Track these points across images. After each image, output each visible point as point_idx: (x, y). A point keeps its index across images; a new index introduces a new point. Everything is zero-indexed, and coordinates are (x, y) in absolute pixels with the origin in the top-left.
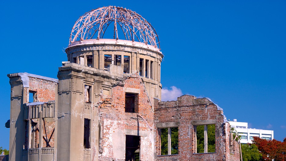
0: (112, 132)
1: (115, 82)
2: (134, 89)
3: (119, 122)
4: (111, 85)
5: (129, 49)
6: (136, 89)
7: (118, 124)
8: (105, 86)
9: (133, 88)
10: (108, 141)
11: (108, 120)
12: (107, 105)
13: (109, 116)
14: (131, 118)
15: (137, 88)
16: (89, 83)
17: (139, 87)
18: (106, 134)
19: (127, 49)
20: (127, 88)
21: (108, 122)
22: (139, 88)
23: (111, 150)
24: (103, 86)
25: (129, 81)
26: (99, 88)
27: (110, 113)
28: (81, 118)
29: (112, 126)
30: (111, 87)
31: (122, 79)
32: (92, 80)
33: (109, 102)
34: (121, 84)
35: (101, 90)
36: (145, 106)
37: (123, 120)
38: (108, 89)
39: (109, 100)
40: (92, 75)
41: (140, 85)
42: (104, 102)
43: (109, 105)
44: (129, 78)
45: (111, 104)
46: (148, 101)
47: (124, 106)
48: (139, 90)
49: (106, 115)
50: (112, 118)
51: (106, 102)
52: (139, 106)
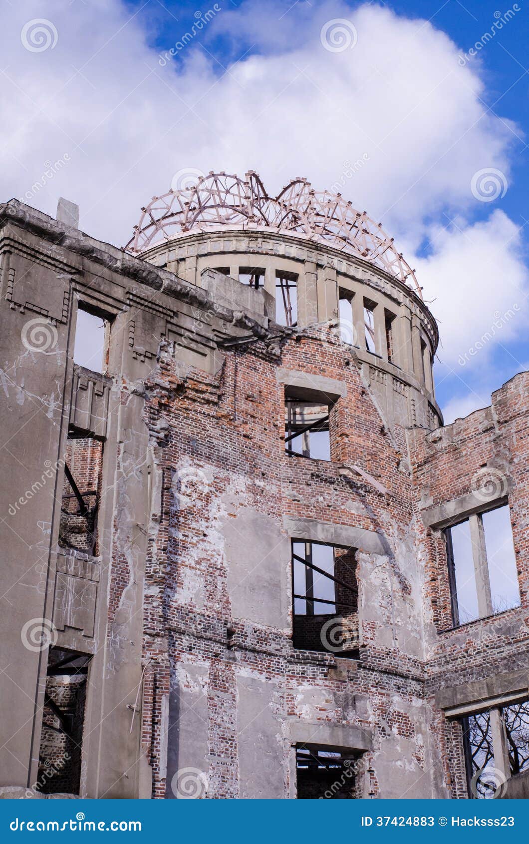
0: (223, 513)
1: (231, 330)
2: (319, 378)
3: (260, 483)
4: (211, 335)
5: (292, 250)
6: (326, 380)
8: (182, 332)
9: (315, 373)
10: (201, 545)
11: (201, 463)
12: (199, 407)
13: (205, 450)
14: (312, 475)
15: (332, 376)
16: (102, 297)
17: (340, 375)
18: (190, 517)
20: (293, 373)
22: (341, 377)
23: (220, 587)
24: (174, 328)
25: (299, 349)
26: (153, 329)
27: (213, 440)
28: (50, 415)
29: (220, 490)
30: (212, 344)
31: (267, 333)
32: (119, 293)
33: (206, 396)
34: (264, 352)
35: (166, 343)
36: (370, 445)
37: (279, 483)
38: (201, 348)
39: (204, 388)
40: (116, 271)
41: (346, 372)
42: (180, 389)
43: (206, 408)
44: (300, 339)
45: (215, 406)
46: (383, 430)
47: (282, 433)
48: (344, 385)
49: (189, 440)
50: (223, 462)
51: (191, 394)
52: (345, 439)
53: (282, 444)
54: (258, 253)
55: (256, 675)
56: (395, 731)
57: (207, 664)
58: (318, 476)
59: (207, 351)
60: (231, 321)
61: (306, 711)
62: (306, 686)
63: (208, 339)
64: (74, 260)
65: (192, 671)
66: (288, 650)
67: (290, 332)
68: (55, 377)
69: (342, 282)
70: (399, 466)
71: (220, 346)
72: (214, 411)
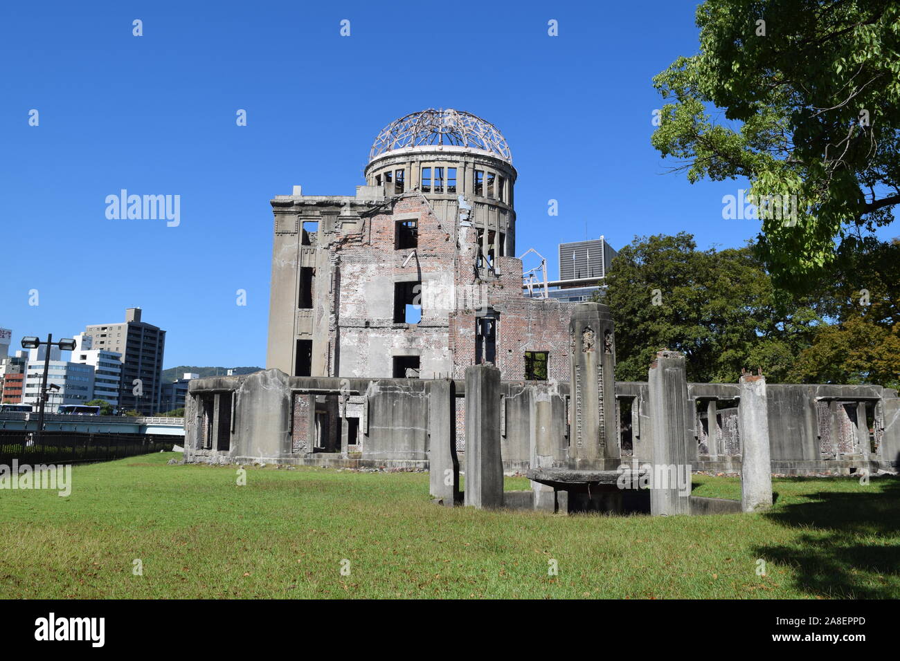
0: (364, 281)
1: (365, 210)
2: (409, 213)
3: (382, 265)
4: (357, 214)
5: (401, 159)
6: (413, 213)
7: (378, 268)
8: (344, 218)
10: (355, 295)
12: (354, 244)
13: (357, 259)
14: (403, 256)
15: (415, 211)
16: (311, 217)
19: (398, 160)
20: (399, 214)
21: (355, 268)
22: (419, 210)
23: (363, 307)
24: (341, 218)
25: (401, 204)
26: (332, 222)
27: (361, 255)
28: (293, 267)
29: (364, 272)
30: (358, 218)
31: (384, 203)
32: (317, 213)
33: (356, 239)
34: (384, 211)
35: (338, 225)
36: (431, 236)
37: (391, 262)
38: (354, 221)
39: (354, 236)
40: (315, 206)
41: (422, 206)
42: (345, 240)
43: (357, 244)
44: (402, 199)
45: (361, 241)
46: (440, 227)
47: (394, 241)
48: (420, 213)
49: (350, 257)
50: (365, 261)
51: (350, 240)
52: (419, 237)
53: (393, 246)
54: (389, 165)
55: (378, 335)
56: (433, 347)
57: (357, 335)
58: (405, 256)
59: (356, 221)
61: (397, 345)
62: (397, 336)
63: (356, 216)
64: (299, 209)
65: (351, 339)
66: (392, 324)
67: (396, 198)
68: (294, 253)
69: (423, 165)
70: (447, 240)
71: (362, 217)
72: (360, 244)
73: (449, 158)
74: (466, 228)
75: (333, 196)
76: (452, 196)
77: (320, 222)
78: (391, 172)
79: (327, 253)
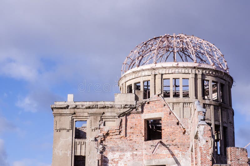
0: (123, 165)
1: (123, 111)
2: (155, 113)
3: (135, 153)
4: (116, 115)
5: (147, 73)
6: (157, 113)
8: (106, 117)
9: (153, 112)
11: (115, 153)
12: (114, 137)
13: (116, 149)
14: (151, 146)
15: (159, 112)
16: (82, 118)
17: (162, 110)
20: (147, 115)
24: (104, 117)
25: (148, 106)
26: (97, 121)
27: (119, 145)
28: (68, 155)
29: (121, 159)
30: (116, 117)
31: (136, 106)
32: (86, 114)
33: (116, 133)
34: (136, 112)
35: (101, 123)
36: (172, 130)
37: (142, 151)
38: (113, 120)
39: (114, 131)
40: (84, 109)
41: (164, 108)
42: (107, 134)
43: (116, 137)
44: (148, 103)
45: (120, 134)
46: (178, 124)
47: (144, 135)
48: (163, 113)
49: (111, 147)
50: (122, 150)
51: (111, 134)
52: (163, 131)
53: (143, 138)
58: (153, 146)
59: (115, 120)
60: (122, 108)
63: (115, 116)
64: (72, 111)
67: (145, 102)
68: (69, 145)
69: (164, 77)
70: (184, 133)
71: (119, 117)
72: (119, 136)
73: (183, 71)
74: (204, 126)
75: (97, 102)
76: (186, 100)
77: (88, 121)
78: (139, 83)
79: (94, 144)
